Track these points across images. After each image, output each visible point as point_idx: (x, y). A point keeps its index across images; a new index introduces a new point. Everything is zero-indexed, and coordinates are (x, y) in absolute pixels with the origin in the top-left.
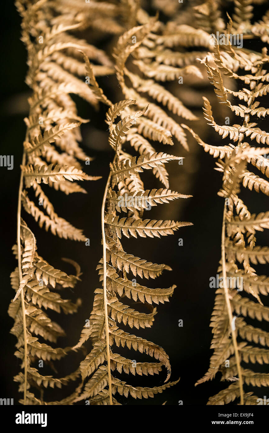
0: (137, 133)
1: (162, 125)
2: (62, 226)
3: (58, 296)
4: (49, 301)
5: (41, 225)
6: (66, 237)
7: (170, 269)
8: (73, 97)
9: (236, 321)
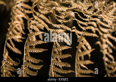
0: (36, 27)
1: (43, 25)
2: (16, 50)
3: (13, 68)
4: (11, 69)
5: (11, 50)
6: (17, 53)
7: (42, 61)
8: (23, 18)
9: (54, 73)
